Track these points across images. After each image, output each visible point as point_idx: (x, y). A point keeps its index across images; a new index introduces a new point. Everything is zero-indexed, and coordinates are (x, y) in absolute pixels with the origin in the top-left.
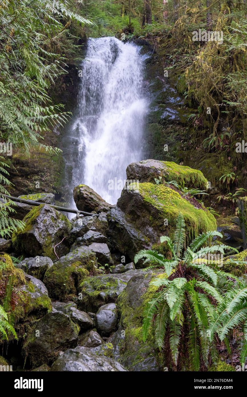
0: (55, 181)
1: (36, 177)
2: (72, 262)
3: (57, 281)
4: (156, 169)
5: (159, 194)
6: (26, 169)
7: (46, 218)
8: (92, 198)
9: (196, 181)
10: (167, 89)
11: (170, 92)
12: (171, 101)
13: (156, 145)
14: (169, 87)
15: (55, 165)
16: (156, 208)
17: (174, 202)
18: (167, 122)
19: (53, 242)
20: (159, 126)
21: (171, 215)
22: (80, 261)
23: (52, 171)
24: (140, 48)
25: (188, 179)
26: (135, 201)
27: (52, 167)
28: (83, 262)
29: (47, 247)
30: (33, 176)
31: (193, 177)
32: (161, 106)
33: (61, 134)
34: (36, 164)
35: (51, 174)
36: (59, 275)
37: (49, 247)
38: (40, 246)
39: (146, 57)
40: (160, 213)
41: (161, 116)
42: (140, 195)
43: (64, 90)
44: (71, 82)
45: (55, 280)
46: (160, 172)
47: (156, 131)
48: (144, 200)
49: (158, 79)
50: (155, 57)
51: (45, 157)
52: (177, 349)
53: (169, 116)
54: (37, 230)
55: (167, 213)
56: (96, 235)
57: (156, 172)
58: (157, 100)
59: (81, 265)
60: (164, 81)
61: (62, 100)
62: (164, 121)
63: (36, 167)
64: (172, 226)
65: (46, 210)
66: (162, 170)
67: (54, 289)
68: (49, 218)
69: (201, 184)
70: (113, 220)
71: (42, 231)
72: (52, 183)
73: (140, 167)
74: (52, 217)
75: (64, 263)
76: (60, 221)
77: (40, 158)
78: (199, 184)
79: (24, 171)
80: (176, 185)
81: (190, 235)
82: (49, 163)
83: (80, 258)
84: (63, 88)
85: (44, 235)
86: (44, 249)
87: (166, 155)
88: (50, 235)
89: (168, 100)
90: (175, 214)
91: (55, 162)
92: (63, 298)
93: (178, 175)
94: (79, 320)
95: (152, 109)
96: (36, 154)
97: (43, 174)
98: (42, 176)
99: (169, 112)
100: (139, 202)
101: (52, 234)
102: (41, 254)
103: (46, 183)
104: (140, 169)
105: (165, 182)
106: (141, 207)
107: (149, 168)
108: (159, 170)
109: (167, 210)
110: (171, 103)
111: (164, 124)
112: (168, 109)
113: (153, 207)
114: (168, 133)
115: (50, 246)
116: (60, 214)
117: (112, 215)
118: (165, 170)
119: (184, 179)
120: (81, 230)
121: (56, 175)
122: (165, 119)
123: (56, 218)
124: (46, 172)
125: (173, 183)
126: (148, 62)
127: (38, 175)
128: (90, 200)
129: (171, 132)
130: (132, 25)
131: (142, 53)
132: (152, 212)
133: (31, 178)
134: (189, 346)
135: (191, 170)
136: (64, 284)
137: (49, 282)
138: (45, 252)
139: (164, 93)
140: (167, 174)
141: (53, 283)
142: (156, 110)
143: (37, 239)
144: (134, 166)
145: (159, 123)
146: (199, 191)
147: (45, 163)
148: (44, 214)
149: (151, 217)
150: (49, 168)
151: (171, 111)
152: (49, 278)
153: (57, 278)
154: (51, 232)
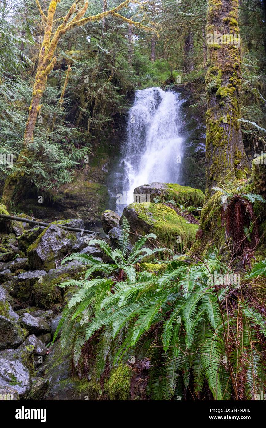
0: (99, 211)
1: (84, 208)
2: (59, 274)
3: (43, 292)
4: (157, 189)
5: (154, 212)
6: (75, 202)
7: (51, 237)
8: (113, 222)
9: (195, 199)
10: (200, 127)
11: (203, 129)
12: (204, 137)
13: (190, 176)
14: (203, 125)
15: (100, 198)
16: (147, 224)
17: (166, 218)
18: (200, 155)
19: (56, 258)
20: (193, 160)
21: (160, 229)
22: (67, 273)
23: (97, 203)
24: (178, 94)
25: (188, 198)
26: (131, 218)
27: (97, 200)
28: (71, 274)
29: (49, 262)
30: (80, 208)
31: (193, 196)
32: (195, 142)
33: (109, 171)
34: (83, 198)
35: (96, 206)
36: (46, 286)
37: (51, 263)
38: (42, 262)
39: (183, 101)
40: (151, 228)
41: (194, 150)
42: (135, 213)
43: (113, 134)
44: (119, 127)
45: (41, 290)
46: (160, 192)
47: (190, 164)
48: (138, 217)
49: (193, 119)
50: (191, 100)
51: (91, 191)
52: (81, 350)
53: (201, 150)
54: (41, 247)
55: (157, 228)
56: (92, 250)
57: (157, 192)
58: (191, 137)
59: (69, 277)
60: (198, 120)
61: (111, 143)
62: (197, 154)
63: (83, 200)
64: (161, 240)
65: (51, 230)
66: (162, 191)
67: (40, 299)
68: (54, 237)
69: (200, 202)
70: (113, 237)
71: (46, 248)
72: (96, 213)
73: (144, 189)
74: (57, 236)
75: (52, 275)
76: (66, 239)
77: (87, 192)
78: (199, 202)
79: (73, 204)
80: (174, 203)
81: (178, 247)
82: (94, 195)
83: (69, 270)
84: (113, 133)
85: (47, 252)
86: (46, 264)
87: (199, 185)
88: (53, 251)
89: (201, 136)
90: (164, 228)
91: (100, 195)
92: (48, 307)
93: (177, 194)
94: (28, 324)
95: (187, 145)
96: (83, 188)
97: (89, 205)
98: (88, 207)
99: (202, 146)
100: (135, 219)
101: (55, 251)
102: (43, 268)
103: (91, 213)
104: (144, 191)
105: (164, 201)
106: (136, 223)
107: (151, 189)
108: (160, 190)
109: (158, 225)
110: (203, 139)
111: (197, 157)
112: (200, 144)
113: (145, 222)
114: (201, 165)
115: (53, 262)
116: (67, 233)
117: (113, 233)
118: (166, 190)
119: (184, 198)
120: (81, 246)
121: (100, 206)
122: (197, 153)
123: (61, 237)
124: (92, 203)
125: (171, 202)
126: (184, 106)
127: (85, 206)
128: (111, 223)
129: (204, 164)
130: (174, 76)
131: (179, 98)
132: (145, 227)
133: (79, 209)
134: (97, 347)
135: (191, 190)
136: (49, 295)
137: (36, 293)
138: (47, 267)
139: (197, 130)
140: (167, 194)
141: (40, 294)
142: (190, 145)
143: (39, 255)
144: (139, 189)
145: (193, 156)
146: (195, 208)
147: (91, 196)
148: (49, 233)
149: (144, 232)
150: (94, 200)
151: (203, 146)
152: (36, 289)
153: (43, 288)
154: (54, 249)
